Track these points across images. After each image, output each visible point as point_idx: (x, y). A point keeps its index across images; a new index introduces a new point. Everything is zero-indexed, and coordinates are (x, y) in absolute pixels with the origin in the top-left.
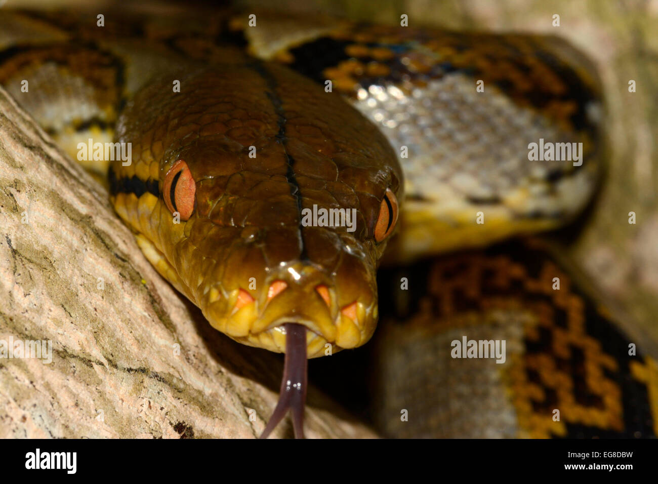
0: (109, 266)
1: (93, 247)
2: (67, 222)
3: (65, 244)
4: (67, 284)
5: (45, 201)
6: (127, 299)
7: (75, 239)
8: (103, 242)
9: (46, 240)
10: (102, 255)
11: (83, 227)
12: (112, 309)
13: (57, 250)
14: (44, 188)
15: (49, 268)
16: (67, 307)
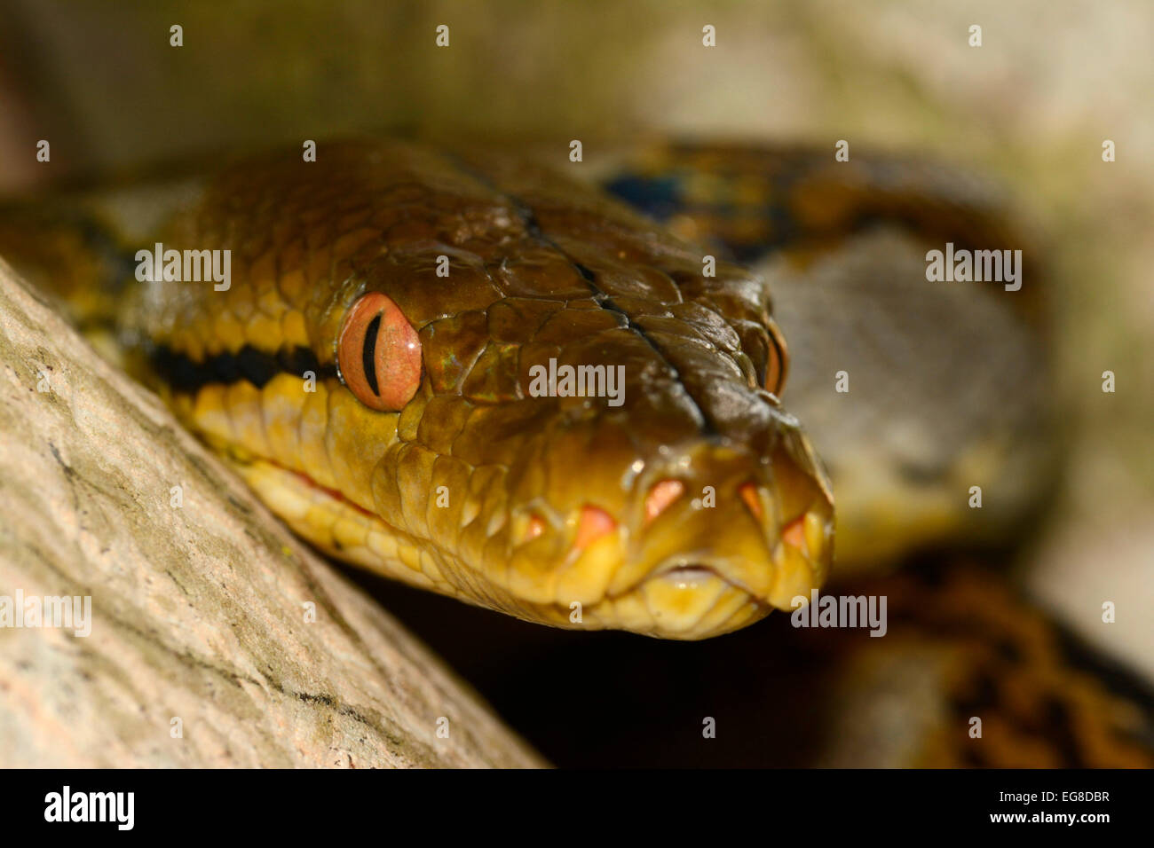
0: (225, 516)
1: (191, 481)
2: (138, 431)
3: (146, 467)
4: (167, 535)
5: (96, 393)
6: (269, 577)
7: (159, 462)
8: (204, 473)
9: (114, 457)
10: (209, 496)
11: (167, 445)
12: (250, 590)
13: (138, 478)
14: (87, 370)
15: (133, 506)
16: (177, 575)
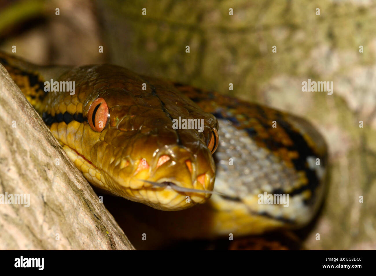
0: (91, 220)
1: (83, 208)
2: (71, 191)
3: (70, 203)
4: (70, 226)
5: (61, 178)
6: (99, 241)
7: (75, 202)
8: (88, 206)
9: (61, 199)
10: (88, 213)
11: (79, 196)
12: (92, 245)
13: (67, 207)
14: (60, 170)
15: (62, 216)
16: (70, 239)
